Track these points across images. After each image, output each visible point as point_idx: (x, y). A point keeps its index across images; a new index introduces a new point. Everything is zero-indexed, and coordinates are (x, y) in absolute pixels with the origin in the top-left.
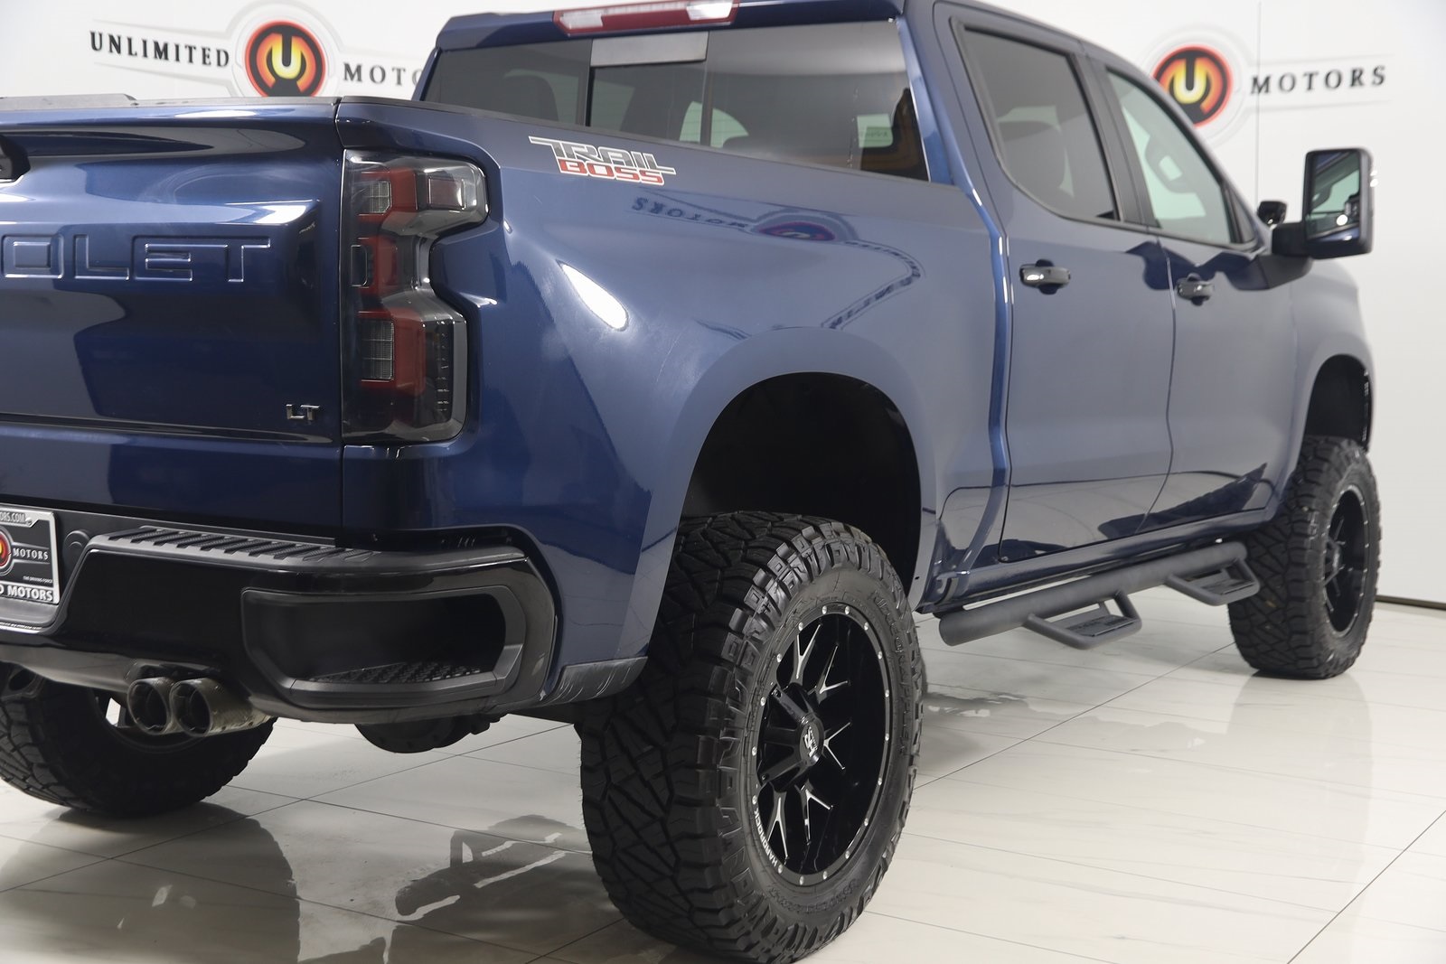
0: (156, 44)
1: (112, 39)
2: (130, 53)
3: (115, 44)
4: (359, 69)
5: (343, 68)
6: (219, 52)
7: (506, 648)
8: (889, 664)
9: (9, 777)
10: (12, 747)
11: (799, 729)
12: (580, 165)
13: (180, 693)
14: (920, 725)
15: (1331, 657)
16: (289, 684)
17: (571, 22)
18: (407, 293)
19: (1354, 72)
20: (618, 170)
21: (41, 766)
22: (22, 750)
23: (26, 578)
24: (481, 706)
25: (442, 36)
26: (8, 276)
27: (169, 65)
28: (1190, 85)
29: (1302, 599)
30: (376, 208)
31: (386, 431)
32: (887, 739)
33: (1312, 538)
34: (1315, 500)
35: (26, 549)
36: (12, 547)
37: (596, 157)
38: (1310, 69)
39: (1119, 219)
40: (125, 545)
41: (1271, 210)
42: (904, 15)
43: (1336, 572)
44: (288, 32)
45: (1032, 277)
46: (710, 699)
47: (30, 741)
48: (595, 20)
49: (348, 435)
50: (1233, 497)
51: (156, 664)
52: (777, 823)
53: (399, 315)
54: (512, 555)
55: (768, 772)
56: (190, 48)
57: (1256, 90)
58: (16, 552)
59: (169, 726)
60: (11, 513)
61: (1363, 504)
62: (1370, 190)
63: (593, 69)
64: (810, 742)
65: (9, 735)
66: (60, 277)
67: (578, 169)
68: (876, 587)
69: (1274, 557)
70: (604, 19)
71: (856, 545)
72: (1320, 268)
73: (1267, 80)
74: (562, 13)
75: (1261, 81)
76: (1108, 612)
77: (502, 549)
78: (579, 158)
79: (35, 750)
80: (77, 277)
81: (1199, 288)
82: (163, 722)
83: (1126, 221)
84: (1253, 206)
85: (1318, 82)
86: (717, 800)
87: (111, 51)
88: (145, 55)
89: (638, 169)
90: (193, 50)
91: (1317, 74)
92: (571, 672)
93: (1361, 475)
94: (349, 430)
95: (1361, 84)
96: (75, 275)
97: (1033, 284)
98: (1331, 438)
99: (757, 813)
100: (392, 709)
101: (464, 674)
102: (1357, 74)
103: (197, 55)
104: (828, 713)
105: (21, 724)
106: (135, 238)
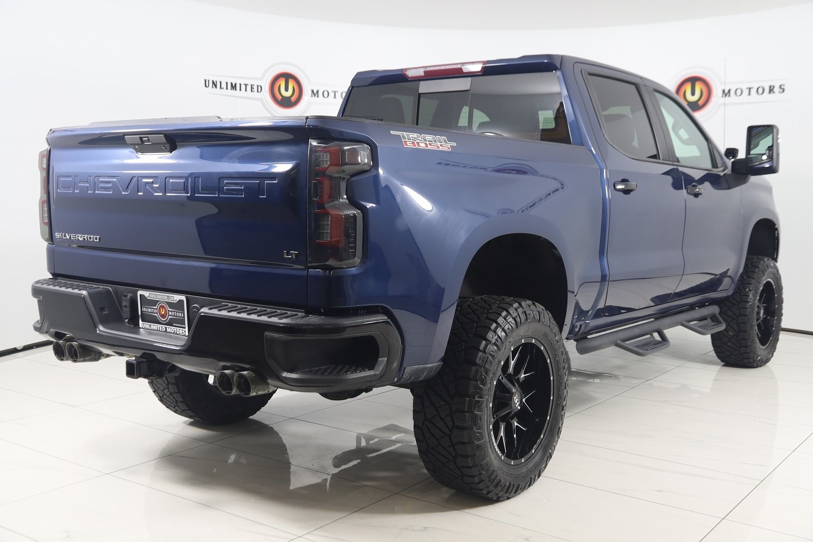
0: (232, 84)
1: (213, 82)
2: (221, 88)
3: (214, 84)
4: (318, 92)
5: (311, 91)
6: (258, 86)
7: (379, 359)
8: (553, 365)
9: (168, 406)
10: (169, 394)
11: (511, 394)
12: (413, 143)
13: (238, 377)
14: (567, 392)
15: (759, 358)
16: (285, 374)
17: (410, 74)
18: (336, 202)
19: (770, 87)
20: (430, 144)
21: (181, 402)
22: (173, 395)
23: (174, 324)
24: (369, 384)
25: (354, 81)
26: (168, 194)
27: (237, 93)
28: (693, 94)
29: (746, 331)
30: (323, 165)
31: (327, 263)
32: (552, 398)
33: (750, 303)
34: (752, 286)
35: (174, 312)
36: (169, 311)
37: (420, 139)
38: (750, 86)
39: (660, 159)
40: (215, 312)
41: (731, 152)
42: (560, 69)
43: (762, 319)
44: (287, 77)
45: (620, 187)
46: (471, 382)
47: (177, 391)
48: (421, 73)
49: (310, 265)
50: (713, 284)
51: (228, 364)
52: (502, 436)
53: (332, 212)
54: (382, 318)
55: (497, 413)
56: (246, 85)
57: (724, 95)
58: (170, 313)
59: (234, 391)
60: (168, 296)
61: (774, 287)
62: (778, 144)
63: (420, 94)
64: (516, 400)
65: (168, 388)
66: (189, 195)
67: (412, 145)
68: (547, 330)
69: (733, 312)
70: (425, 72)
71: (538, 311)
72: (753, 179)
73: (729, 91)
74: (406, 70)
75: (726, 91)
76: (654, 338)
77: (378, 315)
78: (413, 140)
79: (179, 395)
80: (196, 195)
81: (697, 190)
82: (231, 390)
83: (663, 160)
84: (723, 151)
85: (753, 91)
86: (474, 427)
87: (213, 87)
88: (227, 89)
89: (439, 144)
90: (247, 86)
91: (753, 88)
92: (409, 369)
93: (774, 273)
94: (311, 262)
95: (774, 92)
96: (195, 194)
97: (620, 190)
98: (759, 257)
99: (492, 433)
100: (330, 386)
101: (361, 371)
102: (772, 88)
103: (249, 88)
104: (525, 387)
105: (173, 384)
106: (220, 178)
